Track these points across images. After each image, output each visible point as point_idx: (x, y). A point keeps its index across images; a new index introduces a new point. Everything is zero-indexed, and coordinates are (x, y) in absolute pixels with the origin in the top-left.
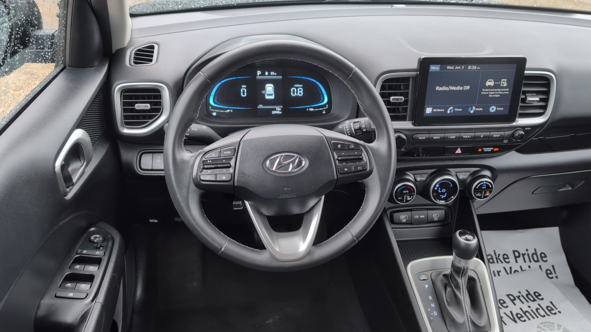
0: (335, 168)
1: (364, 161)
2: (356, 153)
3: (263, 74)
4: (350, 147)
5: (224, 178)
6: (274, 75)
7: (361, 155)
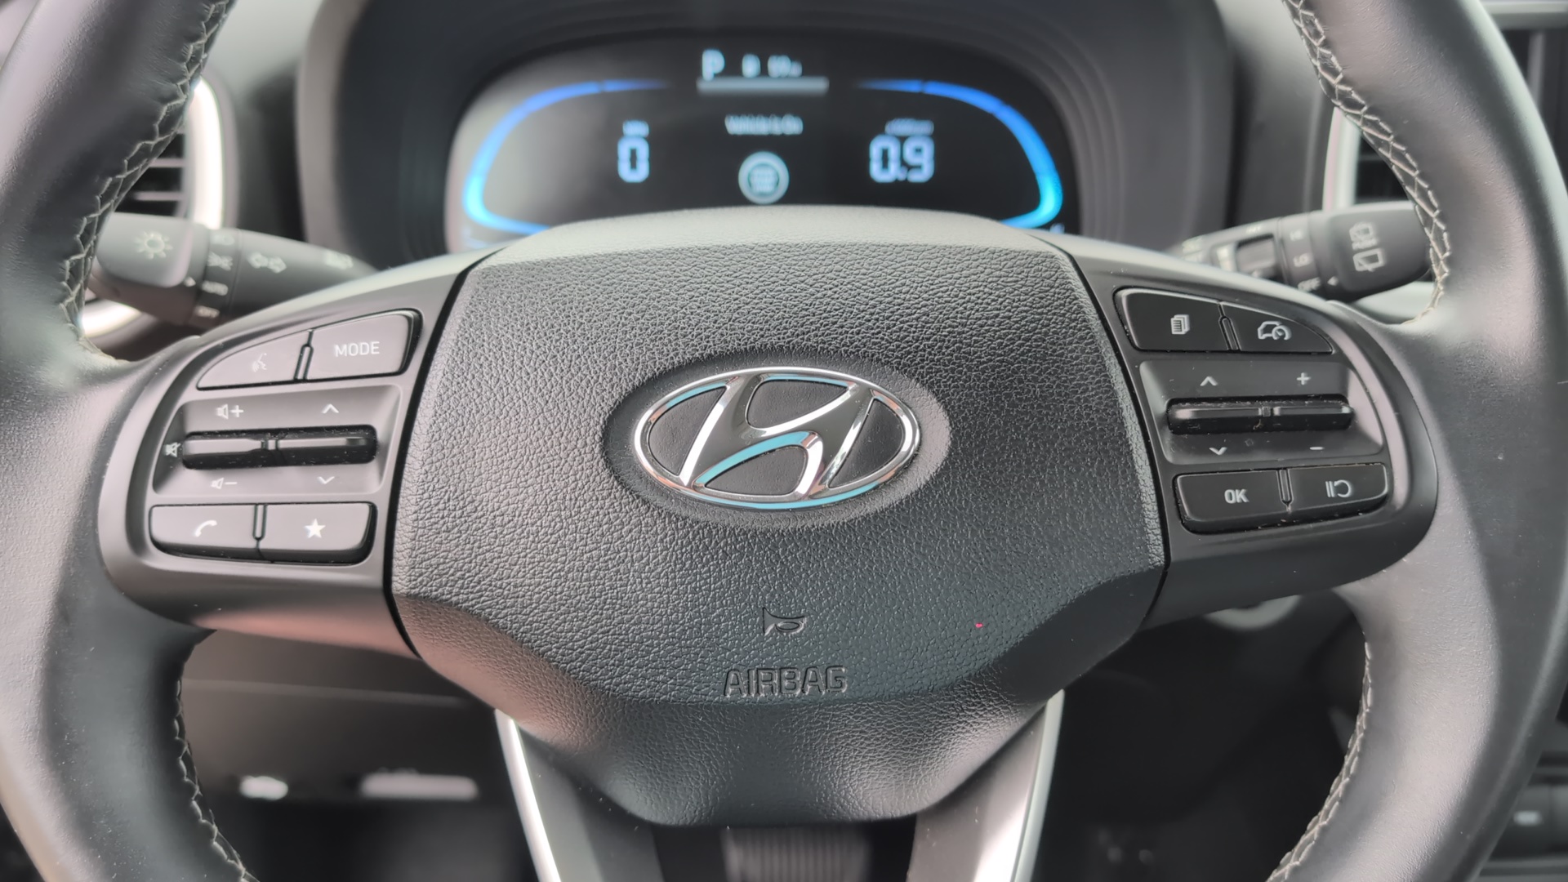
0: (1150, 482)
1: (1366, 439)
2: (1303, 379)
3: (732, 68)
4: (1262, 336)
5: (315, 534)
6: (788, 77)
7: (1342, 398)
